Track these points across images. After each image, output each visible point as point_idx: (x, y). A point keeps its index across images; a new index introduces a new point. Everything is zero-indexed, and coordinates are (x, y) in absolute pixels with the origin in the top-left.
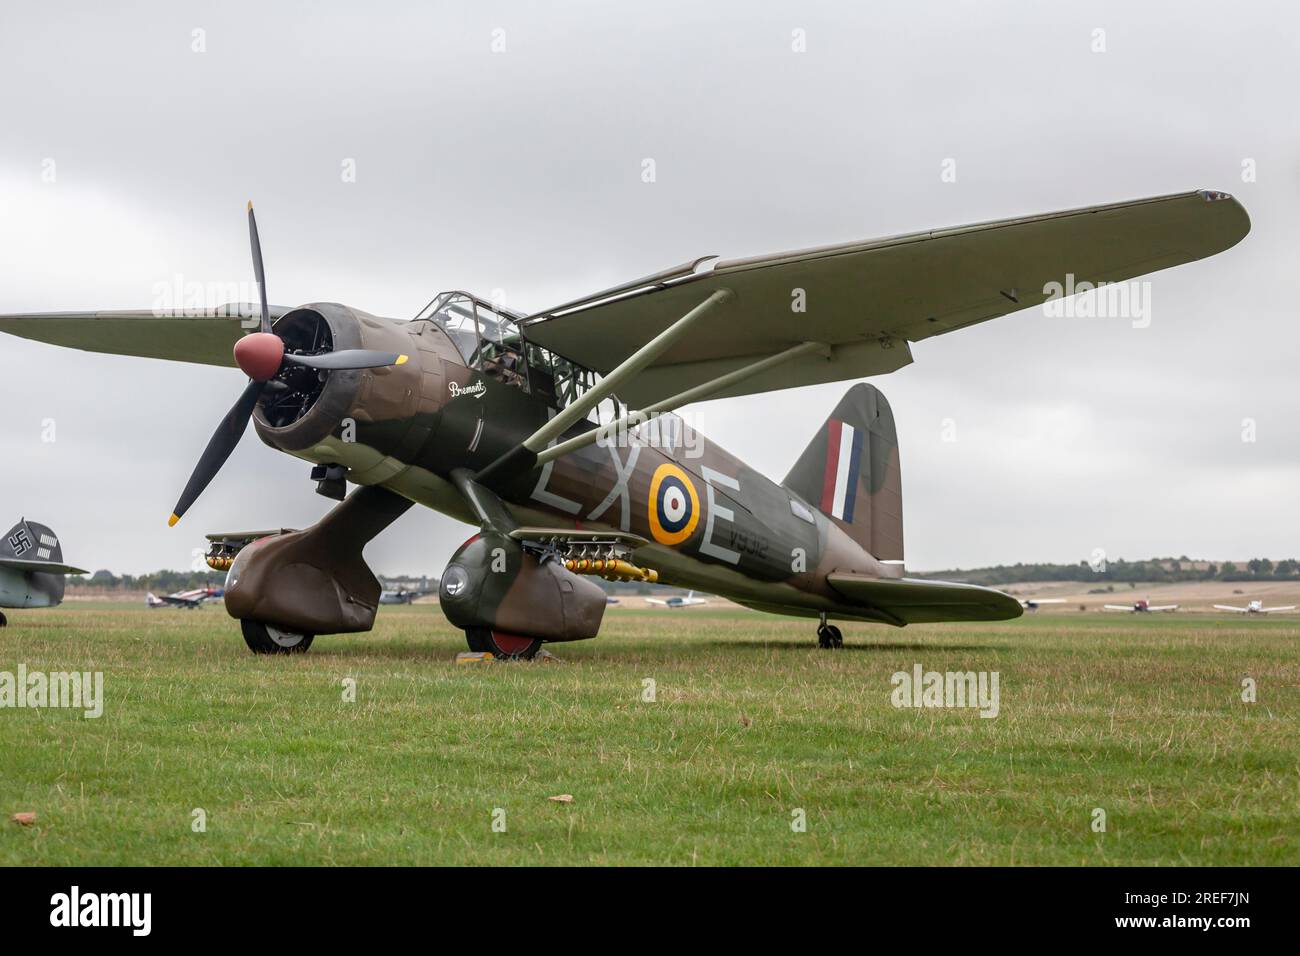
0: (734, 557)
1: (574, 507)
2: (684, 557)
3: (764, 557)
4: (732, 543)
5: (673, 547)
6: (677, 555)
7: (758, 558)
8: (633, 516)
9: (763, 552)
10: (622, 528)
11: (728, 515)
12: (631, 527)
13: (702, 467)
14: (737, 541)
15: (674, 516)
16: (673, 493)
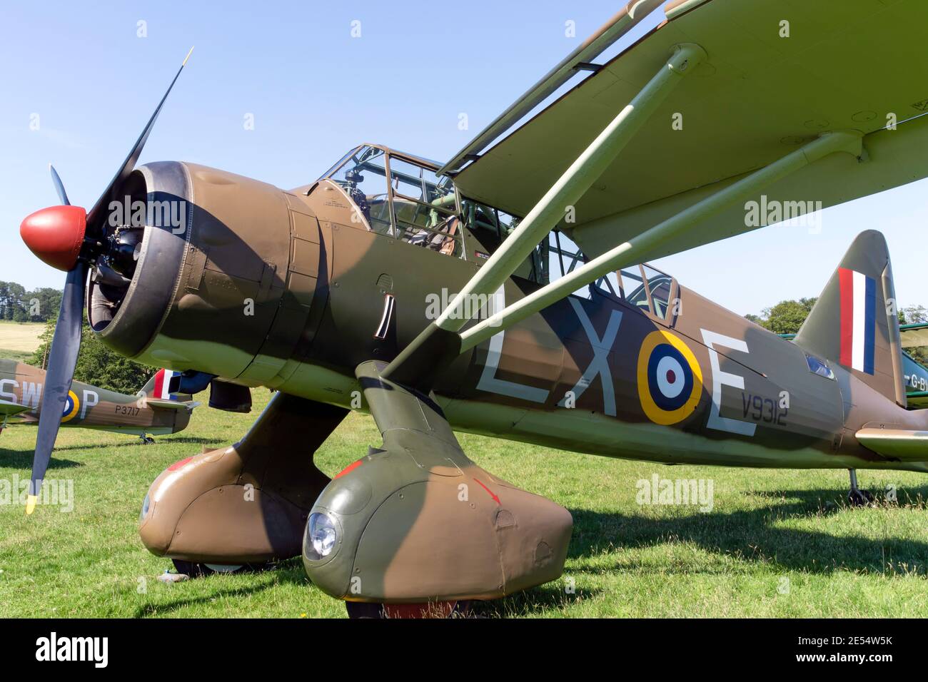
0: (749, 429)
1: (541, 395)
2: (687, 436)
3: (784, 424)
4: (746, 413)
5: (675, 426)
6: (679, 434)
7: (776, 426)
8: (618, 397)
9: (782, 419)
10: (607, 412)
11: (737, 382)
12: (618, 411)
13: (701, 330)
14: (751, 410)
15: (671, 390)
16: (667, 364)
